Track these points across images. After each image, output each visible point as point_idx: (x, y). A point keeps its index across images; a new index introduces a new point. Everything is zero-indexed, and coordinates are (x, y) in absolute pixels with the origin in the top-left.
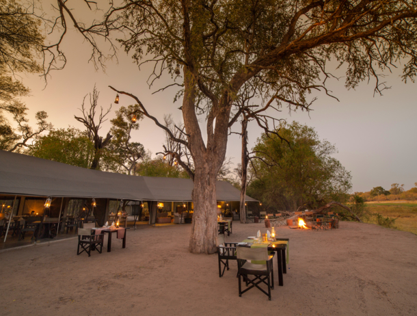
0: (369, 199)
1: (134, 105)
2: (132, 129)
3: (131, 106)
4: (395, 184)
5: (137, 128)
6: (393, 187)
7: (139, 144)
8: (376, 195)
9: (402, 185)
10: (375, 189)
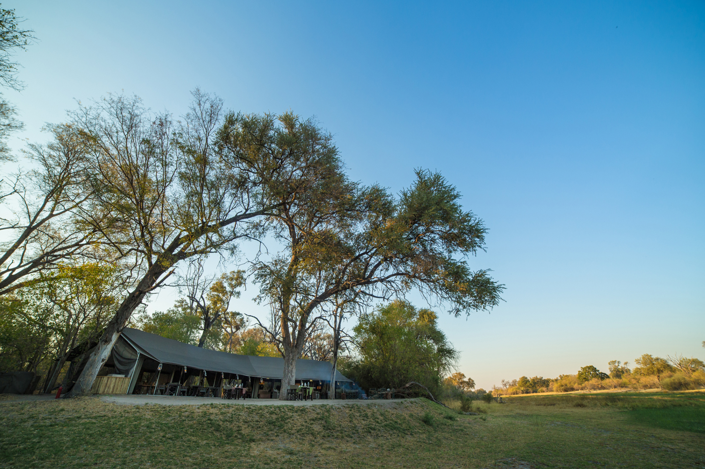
0: (576, 386)
1: (236, 271)
2: (232, 296)
3: (234, 272)
4: (614, 362)
5: (238, 296)
6: (612, 367)
7: (238, 314)
8: (586, 379)
9: (626, 363)
10: (584, 369)
